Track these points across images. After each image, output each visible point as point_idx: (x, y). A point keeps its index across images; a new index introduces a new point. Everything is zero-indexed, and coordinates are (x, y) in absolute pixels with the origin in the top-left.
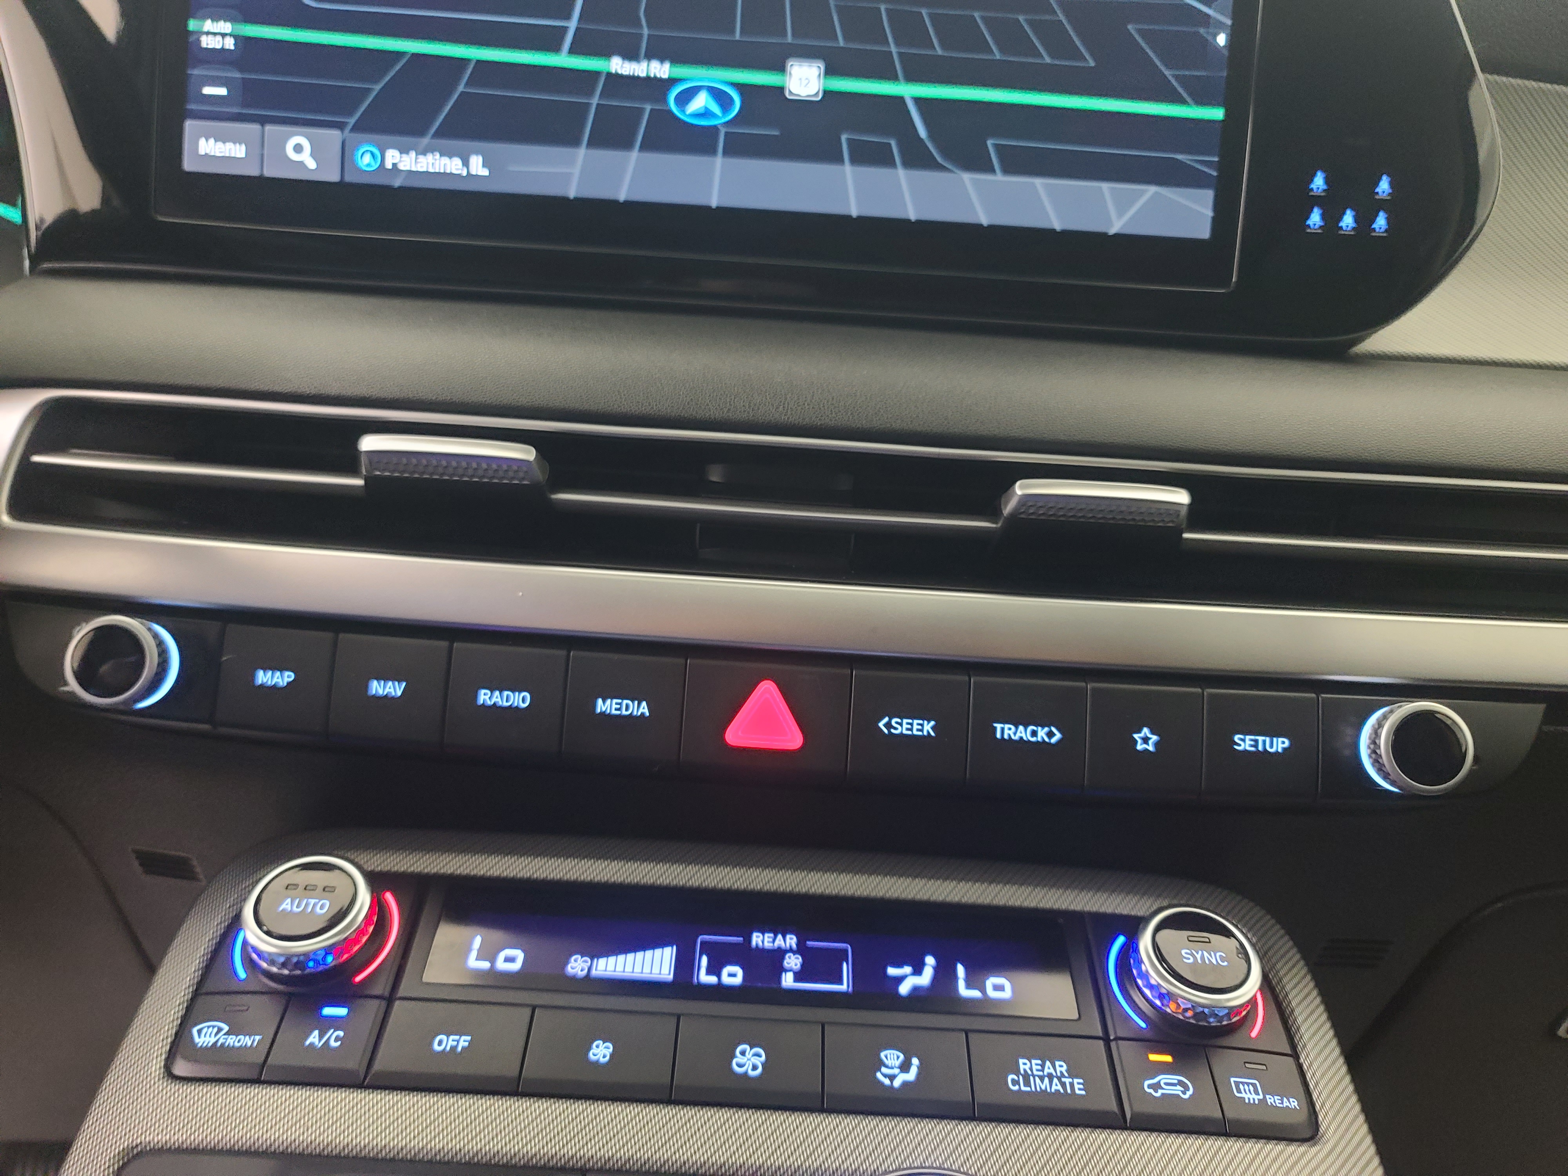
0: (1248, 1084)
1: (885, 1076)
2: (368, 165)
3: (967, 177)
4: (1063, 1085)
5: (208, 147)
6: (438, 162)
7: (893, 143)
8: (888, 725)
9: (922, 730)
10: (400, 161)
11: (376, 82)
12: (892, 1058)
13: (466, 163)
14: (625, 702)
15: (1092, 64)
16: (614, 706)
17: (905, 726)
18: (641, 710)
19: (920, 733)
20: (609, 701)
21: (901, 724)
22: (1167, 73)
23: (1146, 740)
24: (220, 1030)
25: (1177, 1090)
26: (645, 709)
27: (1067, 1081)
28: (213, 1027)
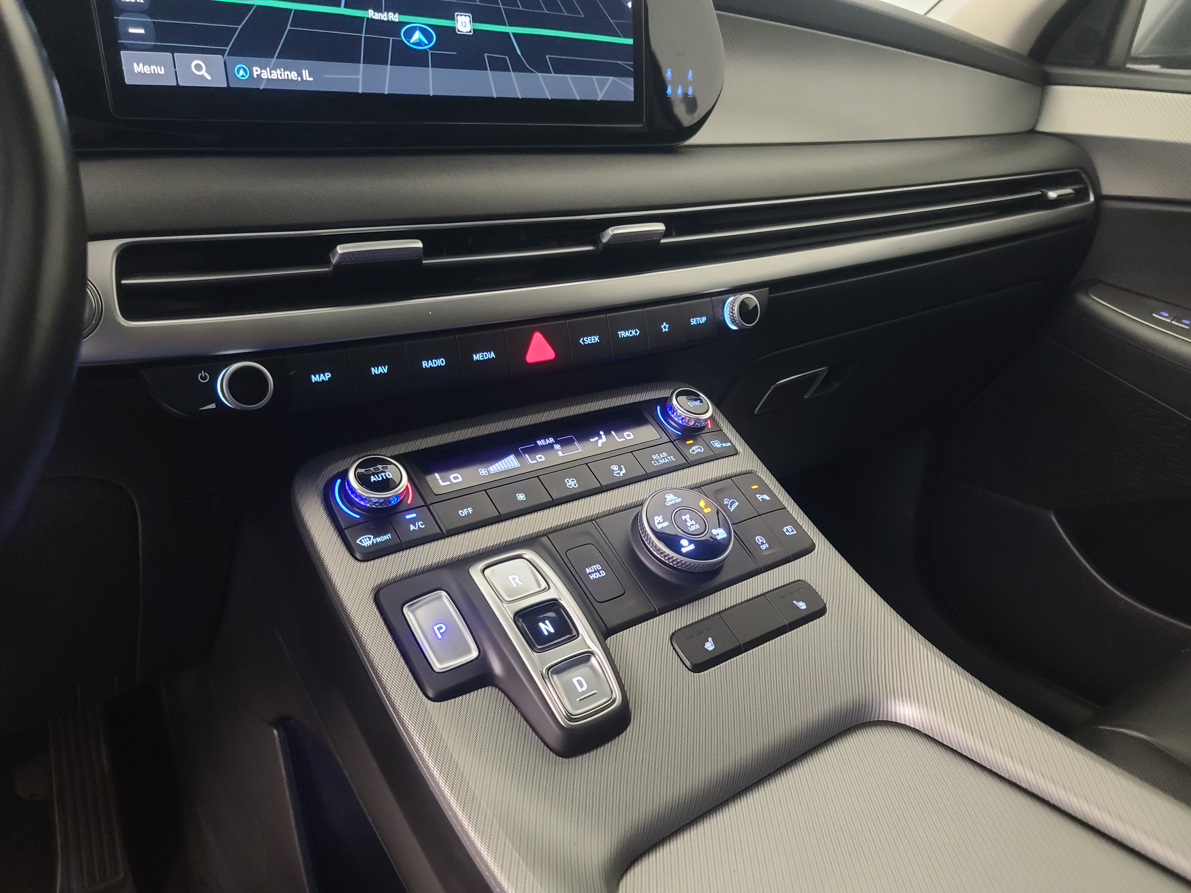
0: (716, 442)
1: (616, 474)
2: (243, 76)
3: (539, 74)
4: (668, 459)
5: (138, 68)
6: (283, 73)
7: (507, 58)
8: (583, 341)
9: (595, 340)
10: (261, 73)
11: (239, 25)
12: (615, 468)
13: (300, 74)
14: (485, 353)
15: (583, 16)
16: (481, 356)
17: (589, 340)
18: (492, 356)
19: (595, 342)
20: (478, 355)
21: (587, 340)
22: (612, 21)
23: (665, 327)
24: (370, 538)
25: (699, 450)
26: (493, 355)
27: (669, 458)
28: (366, 538)
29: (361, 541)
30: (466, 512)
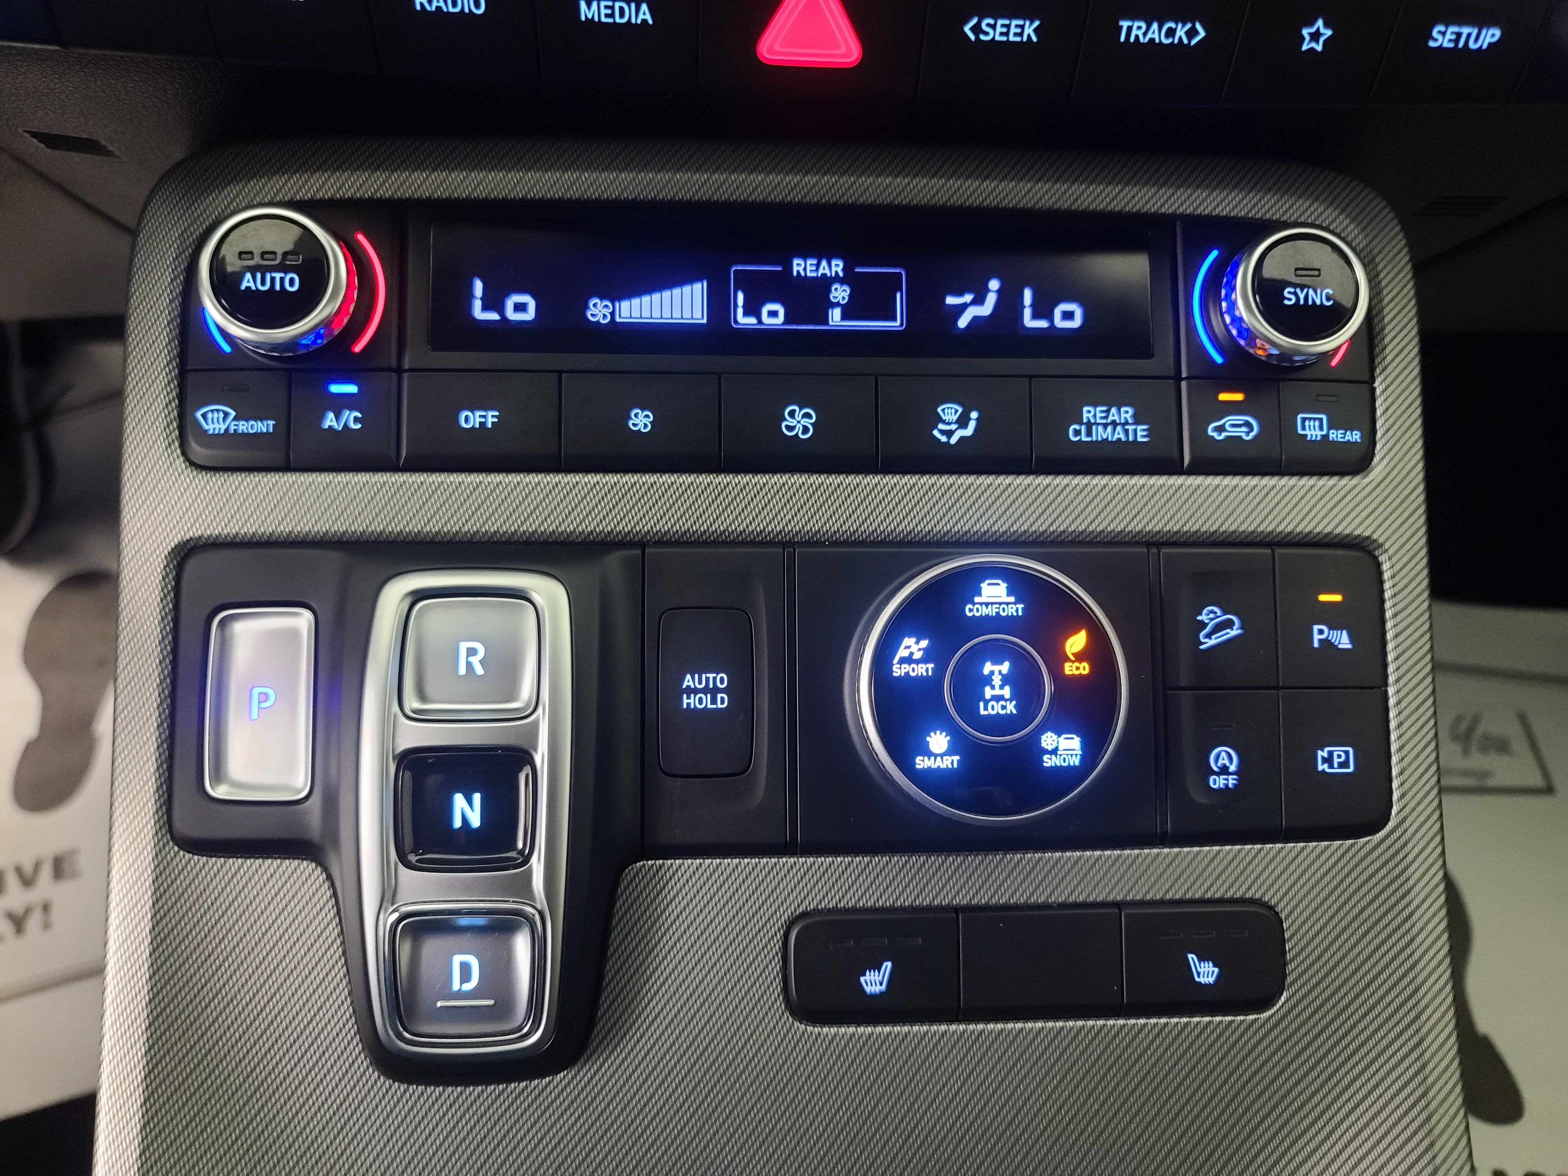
0: (1315, 419)
1: (943, 432)
4: (1126, 432)
8: (977, 29)
9: (1021, 34)
12: (949, 412)
14: (618, 5)
16: (603, 11)
17: (999, 29)
18: (641, 17)
19: (1018, 39)
21: (993, 27)
23: (1315, 36)
24: (226, 415)
25: (1241, 431)
26: (645, 14)
27: (1131, 428)
28: (218, 411)
29: (204, 416)
30: (478, 420)
